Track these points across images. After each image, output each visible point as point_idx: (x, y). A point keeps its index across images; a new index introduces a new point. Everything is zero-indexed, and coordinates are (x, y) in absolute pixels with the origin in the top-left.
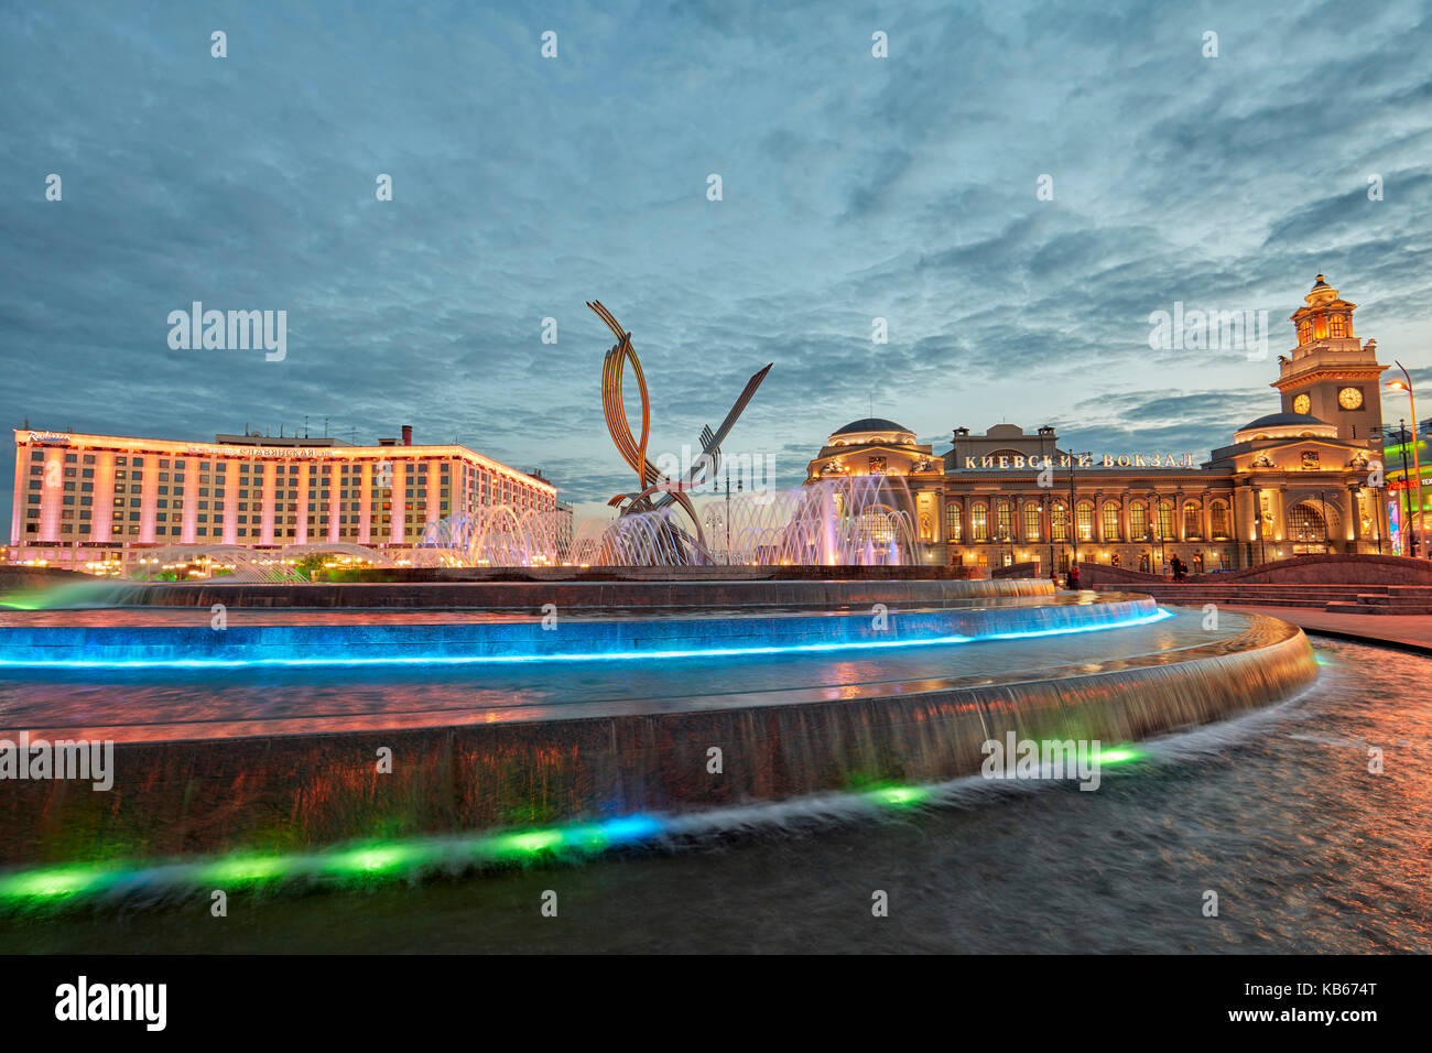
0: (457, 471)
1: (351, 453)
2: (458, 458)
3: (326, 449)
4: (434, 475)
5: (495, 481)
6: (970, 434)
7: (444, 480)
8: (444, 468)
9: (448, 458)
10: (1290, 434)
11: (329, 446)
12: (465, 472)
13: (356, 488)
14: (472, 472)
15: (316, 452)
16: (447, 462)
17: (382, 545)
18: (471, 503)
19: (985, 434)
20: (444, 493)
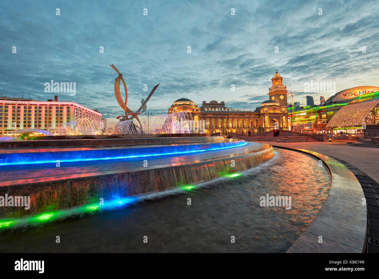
0: (72, 109)
1: (38, 103)
2: (72, 105)
3: (30, 102)
4: (65, 110)
5: (84, 112)
6: (206, 103)
7: (68, 111)
8: (68, 108)
9: (69, 105)
10: (271, 105)
11: (30, 101)
12: (74, 109)
13: (40, 113)
14: (77, 109)
15: (26, 103)
16: (69, 106)
17: (49, 129)
18: (76, 118)
19: (209, 103)
20: (68, 115)
